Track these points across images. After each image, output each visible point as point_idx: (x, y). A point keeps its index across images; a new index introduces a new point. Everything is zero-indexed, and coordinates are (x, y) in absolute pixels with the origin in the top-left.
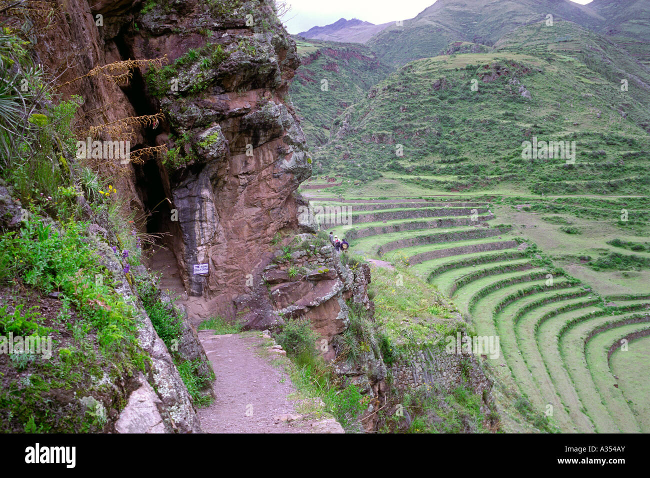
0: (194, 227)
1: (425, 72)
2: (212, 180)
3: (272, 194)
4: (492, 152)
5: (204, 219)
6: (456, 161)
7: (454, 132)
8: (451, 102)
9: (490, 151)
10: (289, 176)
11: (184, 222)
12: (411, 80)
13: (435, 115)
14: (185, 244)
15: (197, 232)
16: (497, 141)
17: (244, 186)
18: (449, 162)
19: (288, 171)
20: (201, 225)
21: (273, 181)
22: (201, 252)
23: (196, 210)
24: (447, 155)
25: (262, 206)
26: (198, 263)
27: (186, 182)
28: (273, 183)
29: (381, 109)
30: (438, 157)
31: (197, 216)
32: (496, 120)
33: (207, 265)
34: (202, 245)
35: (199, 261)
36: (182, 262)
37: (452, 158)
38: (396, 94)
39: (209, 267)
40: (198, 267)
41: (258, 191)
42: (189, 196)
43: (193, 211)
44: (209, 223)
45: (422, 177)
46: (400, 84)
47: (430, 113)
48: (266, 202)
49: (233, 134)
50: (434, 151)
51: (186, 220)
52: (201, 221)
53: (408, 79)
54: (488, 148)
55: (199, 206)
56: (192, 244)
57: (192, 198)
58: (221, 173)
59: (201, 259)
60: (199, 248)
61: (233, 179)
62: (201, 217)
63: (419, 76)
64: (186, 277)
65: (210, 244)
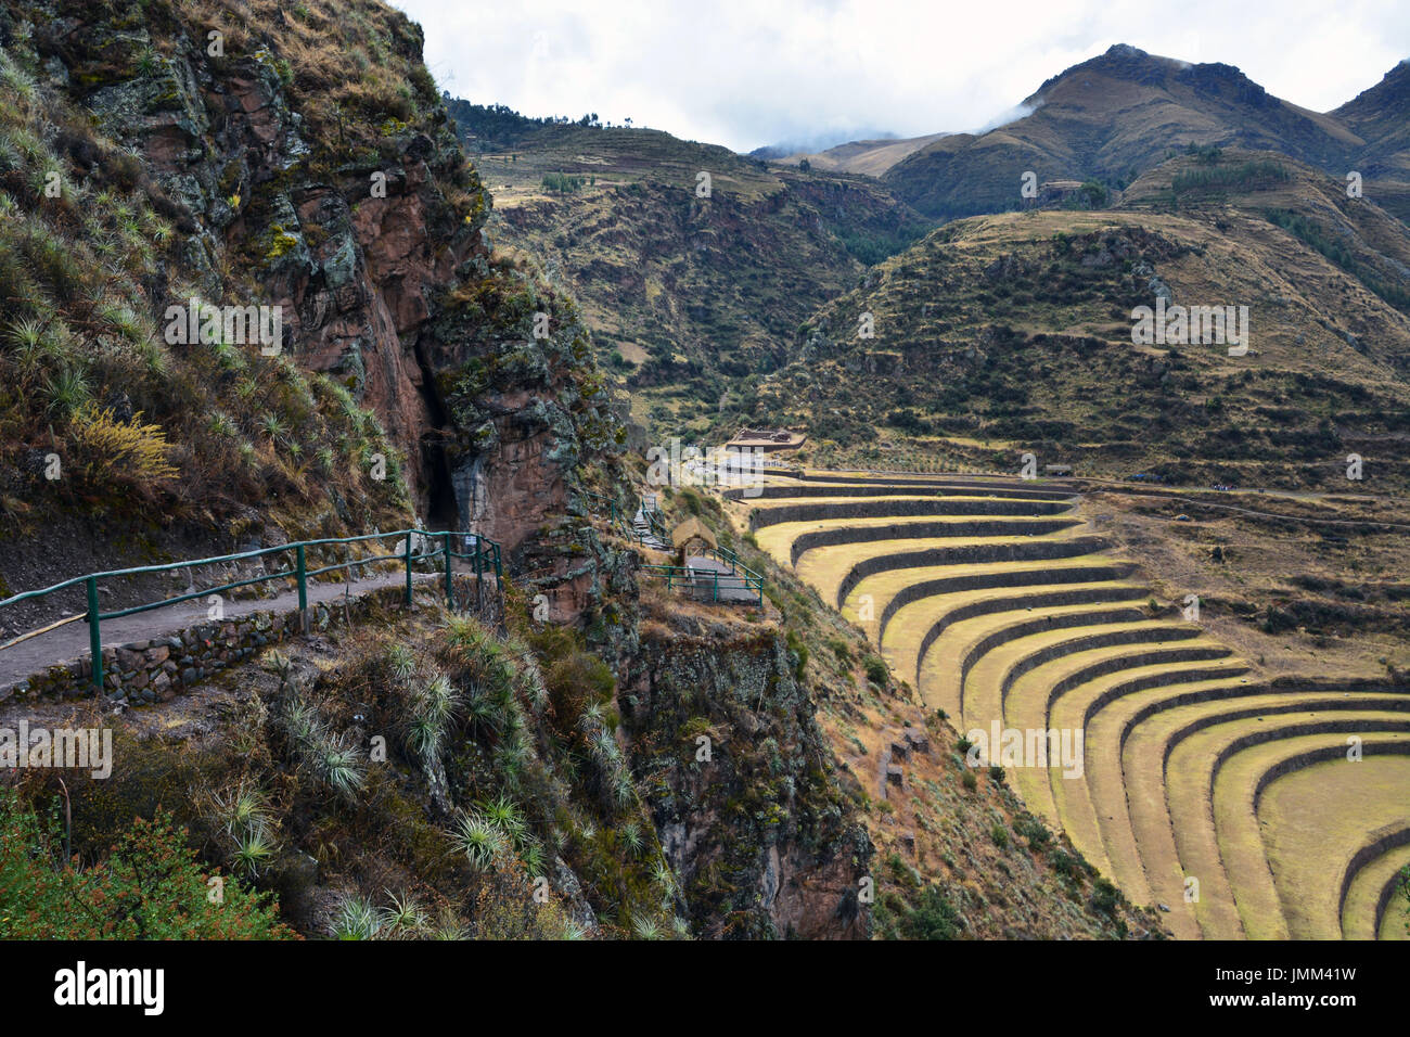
0: (468, 505)
1: (974, 244)
2: (485, 466)
3: (538, 479)
4: (1086, 398)
5: (477, 498)
6: (1017, 412)
7: (1019, 359)
8: (1020, 302)
9: (1081, 395)
10: (554, 465)
11: (460, 500)
12: (945, 258)
13: (985, 326)
14: (461, 518)
15: (471, 509)
16: (1098, 380)
17: (514, 472)
18: (1005, 413)
19: (552, 461)
20: (474, 504)
21: (540, 469)
23: (470, 491)
24: (1002, 399)
25: (528, 489)
27: (463, 467)
28: (540, 470)
29: (887, 310)
30: (984, 404)
31: (471, 495)
32: (1099, 339)
34: (474, 520)
36: (457, 534)
37: (1012, 406)
38: (916, 282)
41: (526, 476)
42: (465, 479)
43: (467, 492)
44: (481, 502)
45: (952, 440)
46: (925, 264)
47: (976, 321)
48: (532, 488)
49: (506, 428)
50: (981, 392)
51: (462, 498)
52: (474, 500)
53: (941, 257)
54: (1081, 390)
55: (473, 487)
56: (466, 519)
57: (468, 481)
58: (493, 461)
59: (473, 532)
60: (472, 523)
61: (505, 465)
62: (474, 497)
63: (962, 251)
65: (481, 520)
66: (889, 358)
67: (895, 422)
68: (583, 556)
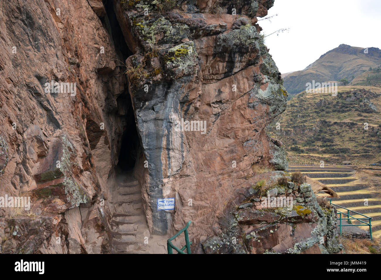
0: (160, 156)
1: (312, 97)
2: (182, 103)
3: (247, 125)
4: (353, 140)
5: (171, 147)
6: (330, 145)
7: (330, 129)
8: (327, 113)
9: (351, 140)
10: (264, 107)
11: (149, 149)
12: (304, 101)
13: (318, 120)
14: (150, 175)
15: (164, 162)
16: (356, 135)
17: (217, 115)
18: (327, 146)
19: (263, 102)
20: (169, 154)
21: (248, 111)
22: (167, 185)
23: (163, 136)
24: (325, 142)
25: (236, 137)
26: (162, 197)
27: (153, 102)
28: (248, 113)
29: (287, 116)
30: (320, 143)
31: (164, 143)
32: (355, 122)
33: (173, 200)
34: (169, 177)
35: (165, 195)
36: (146, 196)
37: (329, 144)
38: (295, 108)
39: (175, 203)
40: (163, 202)
41: (232, 121)
42: (156, 119)
43: (159, 137)
44: (177, 152)
45: (311, 155)
46: (297, 103)
47: (315, 119)
48: (240, 134)
49: (207, 56)
50: (318, 140)
51: (151, 147)
52: (168, 149)
53: (302, 101)
54: (351, 138)
55: (166, 132)
57: (160, 122)
58: (192, 96)
59: (167, 192)
60: (165, 180)
61: (206, 108)
62: (168, 144)
63: (308, 99)
64: (149, 212)
65: (177, 176)
66: (289, 131)
67: (293, 149)
68: (308, 221)
